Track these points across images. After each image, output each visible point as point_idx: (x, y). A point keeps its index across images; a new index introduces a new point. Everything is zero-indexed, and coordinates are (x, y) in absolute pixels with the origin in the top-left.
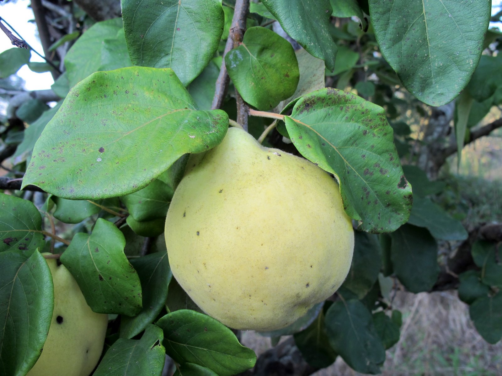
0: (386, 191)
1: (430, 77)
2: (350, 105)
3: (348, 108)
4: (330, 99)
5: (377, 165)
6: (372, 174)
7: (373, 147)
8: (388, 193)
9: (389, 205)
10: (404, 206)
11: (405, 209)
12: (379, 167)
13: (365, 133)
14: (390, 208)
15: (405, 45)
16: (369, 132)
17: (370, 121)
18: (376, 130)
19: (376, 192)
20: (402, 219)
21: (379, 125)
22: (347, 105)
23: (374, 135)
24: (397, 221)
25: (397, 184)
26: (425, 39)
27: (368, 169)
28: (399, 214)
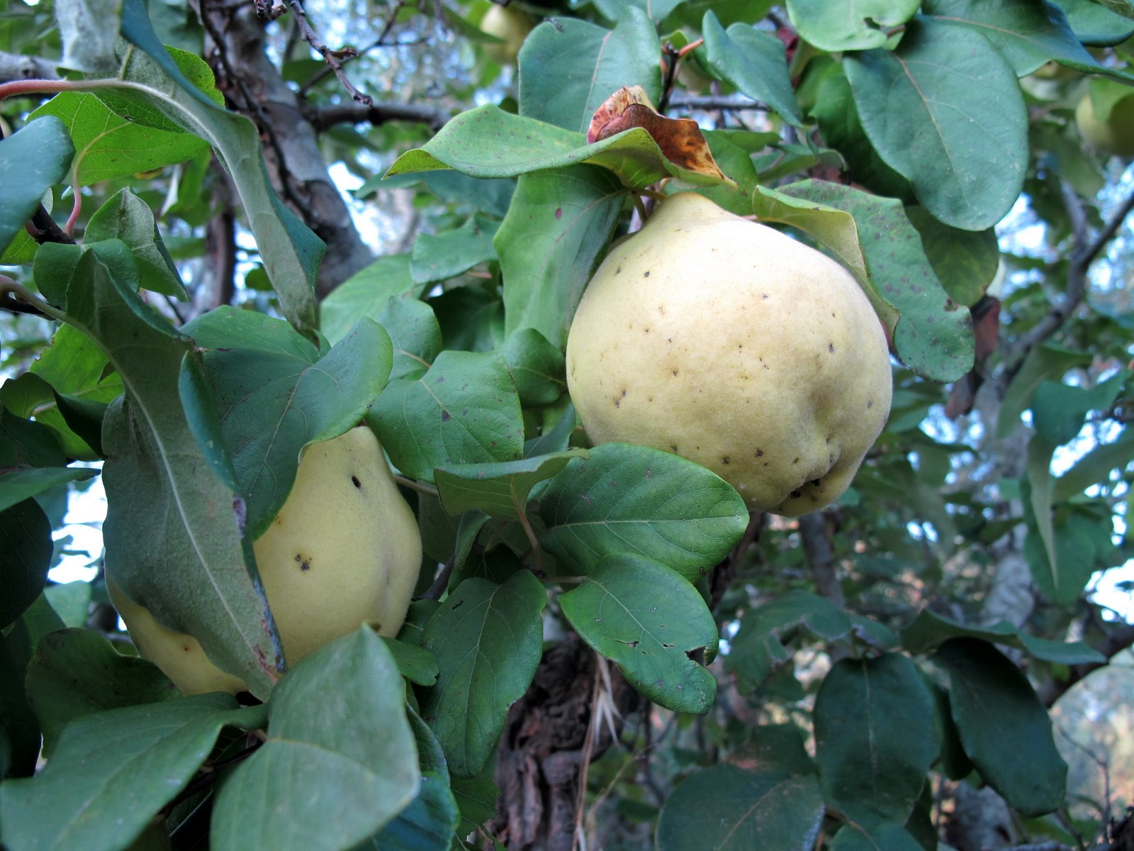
0: (927, 318)
1: (961, 197)
2: (848, 200)
3: (846, 204)
4: (817, 191)
5: (904, 280)
6: (898, 292)
7: (892, 255)
8: (930, 320)
9: (936, 342)
10: (961, 340)
11: (963, 344)
12: (908, 282)
13: (877, 237)
14: (939, 348)
15: (916, 154)
16: (883, 236)
17: (883, 218)
18: (893, 232)
19: (910, 319)
20: (962, 364)
21: (897, 223)
22: (844, 201)
23: (892, 240)
24: (956, 368)
25: (943, 306)
26: (943, 150)
27: (891, 285)
28: (955, 357)
